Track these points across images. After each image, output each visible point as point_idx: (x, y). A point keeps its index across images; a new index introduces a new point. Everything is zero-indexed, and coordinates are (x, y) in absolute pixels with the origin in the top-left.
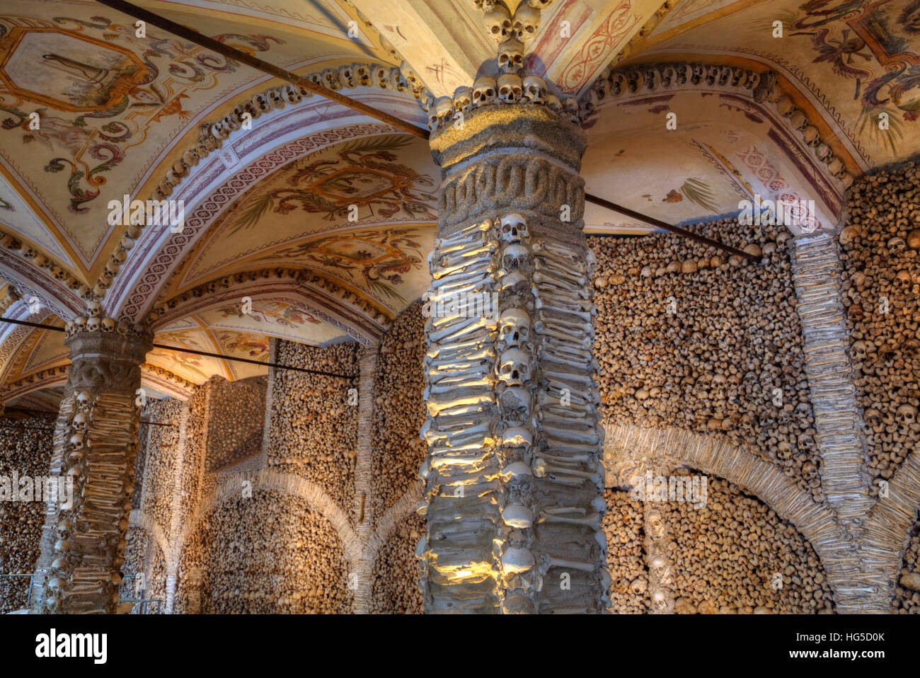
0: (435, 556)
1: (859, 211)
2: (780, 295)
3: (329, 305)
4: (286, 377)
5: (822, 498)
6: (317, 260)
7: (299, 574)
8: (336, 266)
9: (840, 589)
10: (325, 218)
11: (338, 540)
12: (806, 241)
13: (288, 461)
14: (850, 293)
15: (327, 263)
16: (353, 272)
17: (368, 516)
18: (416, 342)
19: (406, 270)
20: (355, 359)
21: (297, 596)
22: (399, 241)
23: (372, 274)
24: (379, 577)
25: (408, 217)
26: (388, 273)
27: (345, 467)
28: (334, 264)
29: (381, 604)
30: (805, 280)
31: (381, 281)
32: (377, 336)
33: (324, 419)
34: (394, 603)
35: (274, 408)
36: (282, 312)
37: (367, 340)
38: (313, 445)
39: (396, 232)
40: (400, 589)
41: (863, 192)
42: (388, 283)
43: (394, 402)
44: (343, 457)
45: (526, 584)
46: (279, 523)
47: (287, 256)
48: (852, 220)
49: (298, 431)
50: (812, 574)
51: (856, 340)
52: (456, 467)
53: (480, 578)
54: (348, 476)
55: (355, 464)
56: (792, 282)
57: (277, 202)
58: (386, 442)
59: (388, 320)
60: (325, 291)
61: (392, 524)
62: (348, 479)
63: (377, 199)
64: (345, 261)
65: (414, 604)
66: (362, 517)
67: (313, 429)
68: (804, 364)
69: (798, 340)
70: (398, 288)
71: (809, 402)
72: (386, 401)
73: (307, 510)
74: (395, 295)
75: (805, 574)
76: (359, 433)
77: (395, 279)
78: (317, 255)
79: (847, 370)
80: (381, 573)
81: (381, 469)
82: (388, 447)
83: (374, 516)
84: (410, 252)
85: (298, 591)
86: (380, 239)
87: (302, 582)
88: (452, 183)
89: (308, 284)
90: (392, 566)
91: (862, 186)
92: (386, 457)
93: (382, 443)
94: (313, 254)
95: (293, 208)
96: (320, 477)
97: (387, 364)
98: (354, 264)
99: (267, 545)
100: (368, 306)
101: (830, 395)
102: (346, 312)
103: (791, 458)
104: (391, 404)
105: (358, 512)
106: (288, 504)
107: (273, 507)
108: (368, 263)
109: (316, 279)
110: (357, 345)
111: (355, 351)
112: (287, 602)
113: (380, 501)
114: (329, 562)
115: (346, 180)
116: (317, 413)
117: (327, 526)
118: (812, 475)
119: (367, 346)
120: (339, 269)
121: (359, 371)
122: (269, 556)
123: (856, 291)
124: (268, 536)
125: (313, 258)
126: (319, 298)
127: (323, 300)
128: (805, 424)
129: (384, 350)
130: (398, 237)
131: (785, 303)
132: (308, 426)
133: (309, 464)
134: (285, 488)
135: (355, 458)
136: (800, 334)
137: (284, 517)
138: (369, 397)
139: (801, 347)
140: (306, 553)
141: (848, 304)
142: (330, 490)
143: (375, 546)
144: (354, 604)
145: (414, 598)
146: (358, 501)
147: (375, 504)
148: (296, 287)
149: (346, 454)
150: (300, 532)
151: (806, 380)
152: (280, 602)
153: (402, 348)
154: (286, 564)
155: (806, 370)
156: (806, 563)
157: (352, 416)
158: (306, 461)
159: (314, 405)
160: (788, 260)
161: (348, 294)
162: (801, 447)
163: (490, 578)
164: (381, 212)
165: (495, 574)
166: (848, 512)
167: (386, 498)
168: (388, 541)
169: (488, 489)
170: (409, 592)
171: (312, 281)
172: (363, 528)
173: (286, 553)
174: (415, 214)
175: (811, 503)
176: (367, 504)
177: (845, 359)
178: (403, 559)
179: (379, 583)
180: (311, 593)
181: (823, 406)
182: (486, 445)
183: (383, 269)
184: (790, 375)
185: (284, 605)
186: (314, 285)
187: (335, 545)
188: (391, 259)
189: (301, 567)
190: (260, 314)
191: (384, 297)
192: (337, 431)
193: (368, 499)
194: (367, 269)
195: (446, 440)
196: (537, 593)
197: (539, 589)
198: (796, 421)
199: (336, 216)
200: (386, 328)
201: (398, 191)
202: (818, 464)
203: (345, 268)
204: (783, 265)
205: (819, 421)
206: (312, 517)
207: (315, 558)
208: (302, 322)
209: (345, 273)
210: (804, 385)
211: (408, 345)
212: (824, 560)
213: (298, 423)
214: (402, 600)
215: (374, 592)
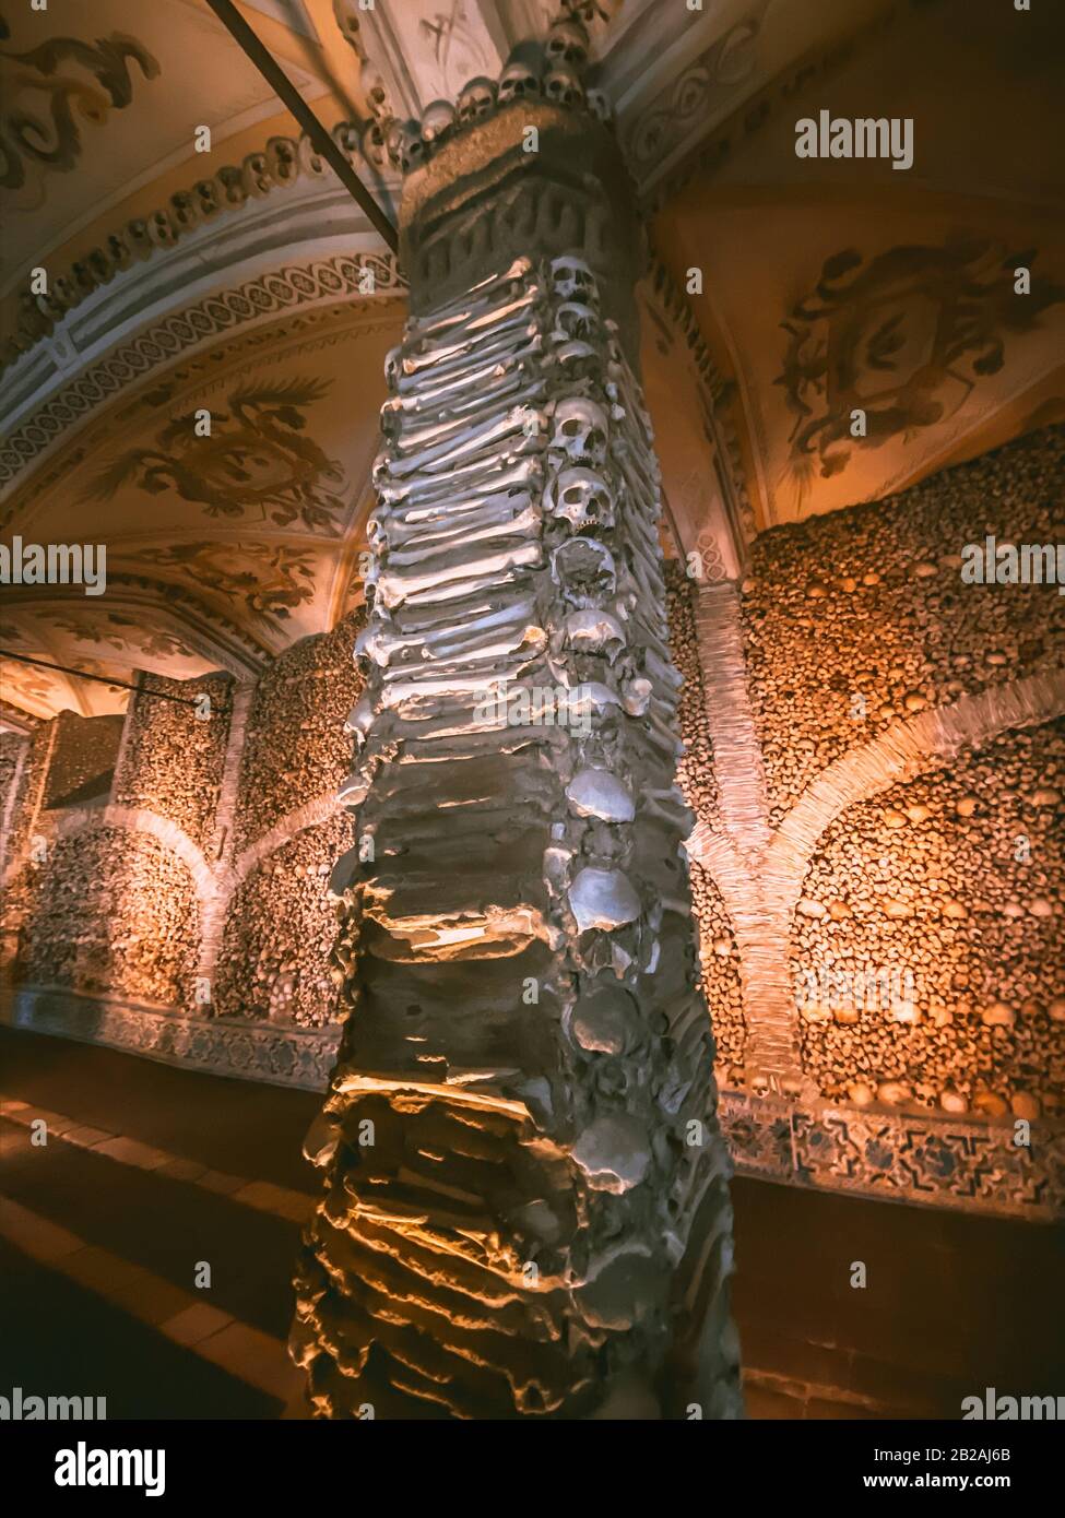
0: (382, 893)
1: (762, 563)
2: (681, 638)
3: (203, 629)
4: (148, 711)
5: (720, 828)
6: (193, 576)
7: (141, 915)
8: (217, 588)
9: (738, 918)
10: (205, 511)
11: (189, 877)
12: (709, 589)
13: (141, 797)
14: (751, 638)
15: (205, 582)
16: (235, 598)
17: (227, 852)
18: (299, 679)
19: (296, 604)
20: (229, 694)
21: (134, 939)
22: (291, 565)
23: (257, 603)
24: (234, 916)
25: (307, 530)
26: (274, 606)
27: (206, 801)
28: (214, 584)
29: (232, 945)
30: (707, 624)
31: (267, 613)
32: (255, 671)
33: (187, 753)
34: (249, 943)
35: (130, 742)
36: (148, 640)
37: (244, 674)
38: (172, 780)
39: (290, 553)
40: (257, 928)
41: (766, 546)
42: (274, 617)
43: (268, 736)
44: (205, 792)
45: (622, 957)
46: (122, 861)
47: (156, 562)
48: (754, 571)
49: (156, 766)
50: (711, 903)
51: (756, 679)
52: (442, 701)
53: (506, 944)
54: (209, 812)
55: (218, 798)
56: (694, 626)
57: (141, 472)
58: (256, 776)
59: (269, 657)
60: (198, 614)
61: (254, 860)
62: (208, 814)
63: (272, 496)
64: (226, 583)
65: (272, 944)
66: (221, 853)
67: (173, 763)
68: (703, 702)
69: (698, 679)
70: (283, 623)
71: (707, 737)
72: (260, 735)
73: (157, 848)
74: (280, 631)
75: (704, 903)
76: (226, 767)
77: (283, 613)
78: (194, 569)
79: (748, 707)
80: (236, 912)
81: (247, 803)
82: (257, 781)
83: (235, 852)
84: (302, 582)
85: (136, 934)
86: (270, 560)
87: (142, 924)
88: (442, 240)
89: (179, 603)
90: (250, 904)
91: (767, 541)
92: (254, 791)
93: (250, 778)
94: (189, 566)
95: (164, 486)
96: (176, 813)
97: (264, 699)
98: (235, 589)
99: (105, 884)
100: (250, 639)
101: (730, 731)
102: (224, 642)
103: (689, 789)
104: (265, 738)
105: (217, 848)
106: (134, 841)
107: (117, 845)
108: (255, 589)
109: (190, 600)
110: (232, 681)
111: (230, 686)
112: (122, 946)
113: (243, 837)
114: (177, 902)
115: (237, 455)
116: (180, 748)
117: (179, 864)
118: (711, 805)
119: (244, 681)
120: (219, 593)
121: (232, 705)
122: (106, 896)
123: (757, 635)
124: (106, 875)
125: (188, 572)
126: (192, 621)
127: (197, 624)
128: (704, 758)
129: (262, 685)
130: (291, 560)
131: (686, 646)
132: (167, 761)
133: (165, 800)
134: (133, 825)
135: (219, 793)
136: (699, 674)
137: (130, 855)
138: (242, 730)
139: (701, 686)
140: (151, 893)
141: (749, 647)
142: (186, 826)
143: (233, 884)
144: (202, 946)
145: (272, 938)
146: (217, 837)
147: (237, 839)
148: (164, 604)
149: (208, 789)
150: (147, 871)
151: (705, 717)
152: (114, 947)
153: (283, 684)
154: (126, 904)
155: (706, 707)
156: (704, 892)
157: (219, 750)
158: (162, 796)
159: (177, 740)
160: (690, 606)
161: (227, 623)
162: (701, 779)
163: (539, 944)
164: (276, 517)
165: (551, 936)
166: (745, 841)
167: (252, 834)
168: (248, 878)
169: (525, 739)
170: (267, 932)
171: (185, 601)
172: (221, 866)
173: (126, 893)
174: (316, 526)
175: (710, 832)
176: (227, 839)
177: (746, 697)
178: (264, 896)
179: (233, 922)
180: (152, 936)
181: (722, 741)
182: (525, 646)
183: (271, 600)
184: (689, 711)
185: (118, 949)
186: (187, 606)
187: (186, 883)
188: (279, 588)
189: (142, 908)
190: (121, 641)
191: (268, 631)
192: (200, 765)
193: (230, 834)
194: (251, 598)
195: (421, 646)
196: (643, 977)
197: (651, 969)
198: (696, 754)
199: (221, 513)
200: (267, 664)
201: (299, 487)
202: (715, 797)
203: (226, 592)
204: (686, 611)
205: (718, 754)
206: (161, 855)
207: (160, 898)
208: (171, 653)
209: (226, 600)
210: (703, 721)
211: (290, 681)
212: (723, 889)
213: (157, 757)
214: (258, 940)
215: (227, 932)
